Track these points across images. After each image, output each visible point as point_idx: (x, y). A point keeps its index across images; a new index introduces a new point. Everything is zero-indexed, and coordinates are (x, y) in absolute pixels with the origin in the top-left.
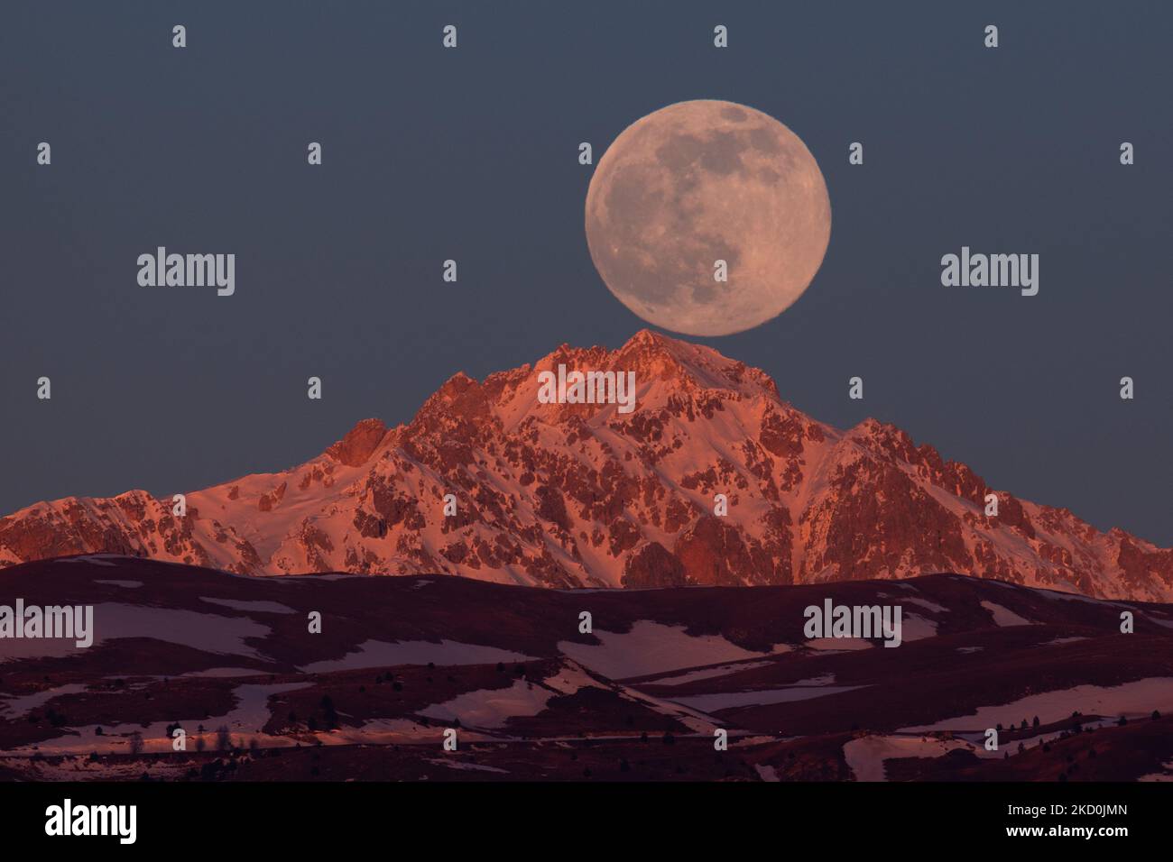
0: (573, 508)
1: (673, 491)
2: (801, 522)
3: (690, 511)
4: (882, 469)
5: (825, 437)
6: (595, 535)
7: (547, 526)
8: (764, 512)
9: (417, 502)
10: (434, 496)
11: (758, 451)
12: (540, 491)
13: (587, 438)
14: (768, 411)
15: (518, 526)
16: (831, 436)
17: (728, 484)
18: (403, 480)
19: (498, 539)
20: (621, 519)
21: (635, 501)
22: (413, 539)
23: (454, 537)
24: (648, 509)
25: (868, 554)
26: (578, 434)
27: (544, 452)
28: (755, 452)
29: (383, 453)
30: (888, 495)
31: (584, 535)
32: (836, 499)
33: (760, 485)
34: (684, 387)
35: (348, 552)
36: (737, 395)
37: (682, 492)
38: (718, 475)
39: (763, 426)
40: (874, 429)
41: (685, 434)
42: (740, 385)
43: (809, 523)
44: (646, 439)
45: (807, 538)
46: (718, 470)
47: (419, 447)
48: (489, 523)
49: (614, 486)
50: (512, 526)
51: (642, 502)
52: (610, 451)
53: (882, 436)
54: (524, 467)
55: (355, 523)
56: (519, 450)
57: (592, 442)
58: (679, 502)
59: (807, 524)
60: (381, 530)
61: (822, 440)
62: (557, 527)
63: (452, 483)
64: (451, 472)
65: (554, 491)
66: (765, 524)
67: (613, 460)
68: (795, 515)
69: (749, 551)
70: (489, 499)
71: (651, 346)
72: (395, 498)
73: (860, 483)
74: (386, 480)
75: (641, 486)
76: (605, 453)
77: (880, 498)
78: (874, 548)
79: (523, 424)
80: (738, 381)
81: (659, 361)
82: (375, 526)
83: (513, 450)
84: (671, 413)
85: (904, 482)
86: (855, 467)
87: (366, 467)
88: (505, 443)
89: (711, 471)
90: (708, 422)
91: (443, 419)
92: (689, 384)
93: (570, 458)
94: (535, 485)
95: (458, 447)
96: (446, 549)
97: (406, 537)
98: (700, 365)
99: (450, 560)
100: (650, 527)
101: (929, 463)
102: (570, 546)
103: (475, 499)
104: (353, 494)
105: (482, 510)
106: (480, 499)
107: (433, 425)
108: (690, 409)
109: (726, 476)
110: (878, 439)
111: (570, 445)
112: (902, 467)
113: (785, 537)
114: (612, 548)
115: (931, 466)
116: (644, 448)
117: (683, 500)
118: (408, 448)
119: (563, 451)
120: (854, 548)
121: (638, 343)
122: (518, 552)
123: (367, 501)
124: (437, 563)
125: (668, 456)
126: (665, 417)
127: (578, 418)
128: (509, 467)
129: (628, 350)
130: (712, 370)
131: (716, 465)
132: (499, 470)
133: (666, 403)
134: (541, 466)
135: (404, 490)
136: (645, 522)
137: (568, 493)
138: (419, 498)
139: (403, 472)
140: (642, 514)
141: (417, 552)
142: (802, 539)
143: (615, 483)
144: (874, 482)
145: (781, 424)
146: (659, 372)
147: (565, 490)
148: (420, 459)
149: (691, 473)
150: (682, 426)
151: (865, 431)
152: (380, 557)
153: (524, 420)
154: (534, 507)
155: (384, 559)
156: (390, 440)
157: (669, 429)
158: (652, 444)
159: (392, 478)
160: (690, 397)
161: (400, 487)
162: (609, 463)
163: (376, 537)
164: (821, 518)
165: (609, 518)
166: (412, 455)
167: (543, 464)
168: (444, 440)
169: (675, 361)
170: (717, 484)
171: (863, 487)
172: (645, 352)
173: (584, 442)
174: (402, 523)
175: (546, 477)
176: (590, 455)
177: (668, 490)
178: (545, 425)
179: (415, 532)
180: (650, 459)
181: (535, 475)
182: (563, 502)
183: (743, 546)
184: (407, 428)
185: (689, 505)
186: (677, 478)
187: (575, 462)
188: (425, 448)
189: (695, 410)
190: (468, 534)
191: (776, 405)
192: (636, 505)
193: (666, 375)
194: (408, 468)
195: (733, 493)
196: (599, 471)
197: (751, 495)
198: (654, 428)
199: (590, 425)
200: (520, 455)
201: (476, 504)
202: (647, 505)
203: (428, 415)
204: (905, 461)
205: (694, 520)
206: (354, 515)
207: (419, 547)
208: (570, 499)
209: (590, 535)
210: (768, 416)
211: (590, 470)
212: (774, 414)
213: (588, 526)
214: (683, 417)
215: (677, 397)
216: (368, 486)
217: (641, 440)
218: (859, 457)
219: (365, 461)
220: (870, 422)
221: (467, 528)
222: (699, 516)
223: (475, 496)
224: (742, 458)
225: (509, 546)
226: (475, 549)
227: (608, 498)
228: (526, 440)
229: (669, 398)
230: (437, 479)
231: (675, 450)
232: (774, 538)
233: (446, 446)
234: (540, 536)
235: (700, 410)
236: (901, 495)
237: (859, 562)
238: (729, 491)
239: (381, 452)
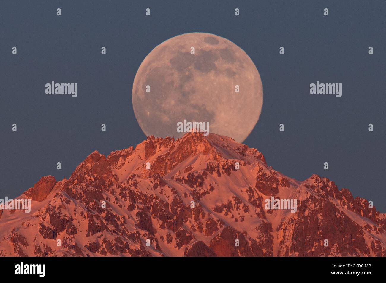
0: (156, 223)
1: (209, 214)
2: (278, 230)
3: (218, 225)
4: (321, 202)
5: (291, 185)
6: (168, 237)
7: (142, 232)
8: (258, 225)
9: (72, 220)
10: (82, 217)
11: (255, 192)
12: (138, 214)
13: (164, 186)
14: (260, 171)
15: (127, 233)
16: (294, 184)
17: (239, 210)
18: (66, 209)
19: (116, 240)
20: (182, 229)
21: (189, 219)
22: (71, 240)
23: (93, 238)
24: (196, 223)
25: (314, 247)
26: (159, 183)
27: (141, 193)
28: (253, 193)
29: (55, 194)
30: (324, 216)
31: (162, 238)
32: (296, 218)
33: (256, 210)
34: (215, 159)
35: (36, 247)
36: (243, 162)
37: (214, 214)
38: (233, 205)
39: (257, 179)
40: (317, 181)
41: (216, 184)
42: (245, 157)
43: (282, 231)
44: (195, 186)
45: (281, 239)
46: (233, 202)
47: (74, 190)
48: (111, 231)
49: (178, 211)
50: (124, 232)
51: (193, 220)
52: (175, 192)
53: (321, 184)
54: (130, 201)
55: (40, 231)
56: (127, 192)
57: (166, 187)
58: (213, 219)
59: (281, 231)
60: (54, 235)
61: (289, 187)
62: (147, 233)
63: (91, 210)
64: (91, 204)
65: (146, 214)
66: (259, 231)
67: (177, 197)
68: (274, 227)
69: (250, 245)
70: (111, 218)
71: (197, 137)
72: (61, 218)
73: (309, 209)
74: (56, 208)
75: (192, 211)
76: (173, 193)
77: (320, 217)
78: (317, 244)
79: (130, 178)
80: (244, 155)
81: (202, 144)
82: (50, 233)
83: (124, 192)
84: (208, 172)
85: (333, 209)
86: (307, 200)
87: (46, 201)
88: (120, 188)
89: (230, 203)
90: (228, 177)
91: (86, 176)
92: (218, 157)
93: (155, 196)
94: (136, 211)
95: (94, 191)
96: (88, 245)
97: (67, 238)
98: (224, 147)
99: (90, 251)
100: (197, 233)
101: (346, 198)
102: (155, 243)
103: (104, 218)
104: (38, 216)
105: (107, 224)
106: (107, 218)
107: (81, 179)
108: (218, 170)
109: (238, 206)
110: (319, 186)
111: (154, 189)
112: (332, 201)
113: (269, 238)
114: (177, 244)
115: (347, 200)
116: (194, 191)
117: (215, 219)
118: (68, 191)
119: (150, 192)
120: (306, 244)
121: (191, 135)
122: (127, 246)
123: (46, 220)
124: (83, 252)
125: (207, 195)
126: (205, 174)
127: (159, 175)
128: (122, 202)
129: (185, 139)
130: (230, 149)
131: (232, 200)
132: (117, 203)
133: (206, 167)
134: (139, 201)
135: (65, 214)
136: (195, 230)
137: (153, 215)
138: (74, 217)
139: (65, 204)
140: (193, 226)
141: (73, 247)
142: (278, 239)
143: (179, 209)
144: (317, 208)
145: (267, 178)
146: (202, 150)
147: (152, 213)
148: (74, 197)
149: (219, 204)
150: (215, 179)
151: (312, 181)
152: (53, 249)
153: (130, 176)
154: (135, 223)
155: (55, 250)
156: (58, 187)
157: (207, 181)
158: (198, 189)
159: (59, 207)
160: (218, 164)
161: (64, 212)
162: (175, 199)
163: (51, 239)
164: (288, 228)
165: (175, 228)
166: (70, 195)
167: (140, 199)
168: (87, 187)
169: (210, 144)
170: (233, 210)
171: (311, 211)
172: (194, 140)
173: (163, 188)
174: (65, 232)
175: (141, 206)
176: (165, 194)
177: (207, 213)
178: (141, 179)
179: (72, 236)
180: (197, 197)
181: (136, 205)
182: (151, 220)
183: (247, 243)
184: (67, 181)
185: (218, 221)
186: (212, 207)
187: (157, 198)
188: (77, 191)
189: (221, 171)
190: (100, 237)
191: (264, 168)
192: (190, 221)
193: (206, 152)
194: (68, 202)
195: (241, 215)
196: (170, 203)
197: (251, 216)
198: (199, 180)
199: (165, 178)
200: (128, 195)
201: (104, 221)
202: (196, 221)
203: (78, 174)
204: (334, 198)
205: (221, 229)
206: (39, 227)
207: (74, 244)
208: (154, 218)
209: (165, 237)
210: (260, 174)
211: (165, 203)
212: (263, 172)
213: (164, 233)
214: (215, 174)
215: (211, 164)
216: (47, 211)
217: (192, 187)
218: (309, 195)
219: (45, 198)
220: (315, 177)
221: (99, 234)
222: (224, 227)
223: (104, 217)
224: (246, 196)
225: (122, 243)
226: (104, 245)
227: (175, 217)
228: (131, 187)
229: (207, 165)
230: (83, 207)
231: (210, 192)
232: (263, 239)
233: (88, 190)
234: (139, 238)
235: (224, 171)
236: (331, 216)
237: (309, 252)
238: (239, 214)
239: (53, 193)
